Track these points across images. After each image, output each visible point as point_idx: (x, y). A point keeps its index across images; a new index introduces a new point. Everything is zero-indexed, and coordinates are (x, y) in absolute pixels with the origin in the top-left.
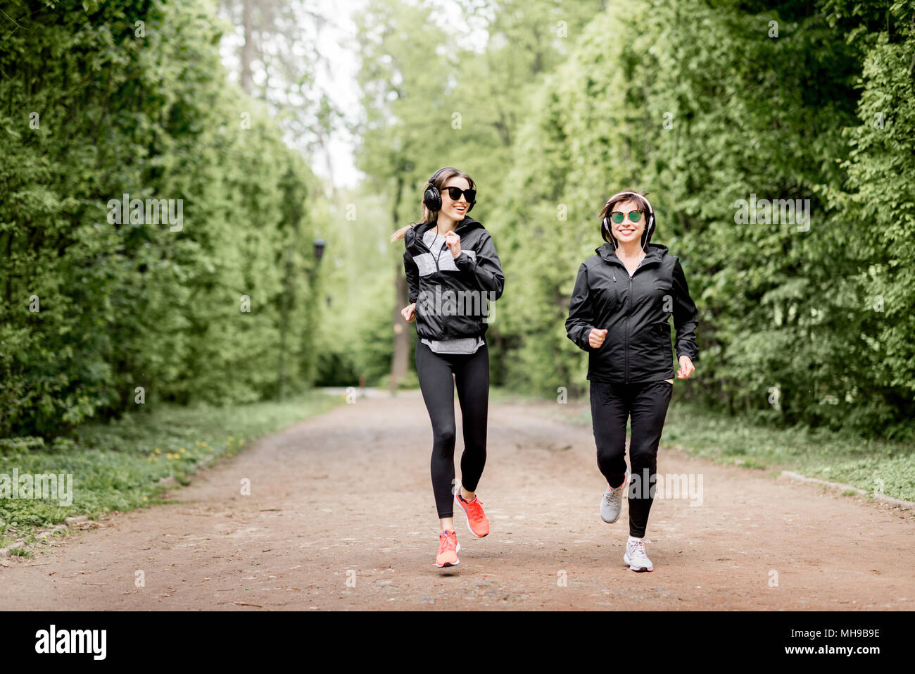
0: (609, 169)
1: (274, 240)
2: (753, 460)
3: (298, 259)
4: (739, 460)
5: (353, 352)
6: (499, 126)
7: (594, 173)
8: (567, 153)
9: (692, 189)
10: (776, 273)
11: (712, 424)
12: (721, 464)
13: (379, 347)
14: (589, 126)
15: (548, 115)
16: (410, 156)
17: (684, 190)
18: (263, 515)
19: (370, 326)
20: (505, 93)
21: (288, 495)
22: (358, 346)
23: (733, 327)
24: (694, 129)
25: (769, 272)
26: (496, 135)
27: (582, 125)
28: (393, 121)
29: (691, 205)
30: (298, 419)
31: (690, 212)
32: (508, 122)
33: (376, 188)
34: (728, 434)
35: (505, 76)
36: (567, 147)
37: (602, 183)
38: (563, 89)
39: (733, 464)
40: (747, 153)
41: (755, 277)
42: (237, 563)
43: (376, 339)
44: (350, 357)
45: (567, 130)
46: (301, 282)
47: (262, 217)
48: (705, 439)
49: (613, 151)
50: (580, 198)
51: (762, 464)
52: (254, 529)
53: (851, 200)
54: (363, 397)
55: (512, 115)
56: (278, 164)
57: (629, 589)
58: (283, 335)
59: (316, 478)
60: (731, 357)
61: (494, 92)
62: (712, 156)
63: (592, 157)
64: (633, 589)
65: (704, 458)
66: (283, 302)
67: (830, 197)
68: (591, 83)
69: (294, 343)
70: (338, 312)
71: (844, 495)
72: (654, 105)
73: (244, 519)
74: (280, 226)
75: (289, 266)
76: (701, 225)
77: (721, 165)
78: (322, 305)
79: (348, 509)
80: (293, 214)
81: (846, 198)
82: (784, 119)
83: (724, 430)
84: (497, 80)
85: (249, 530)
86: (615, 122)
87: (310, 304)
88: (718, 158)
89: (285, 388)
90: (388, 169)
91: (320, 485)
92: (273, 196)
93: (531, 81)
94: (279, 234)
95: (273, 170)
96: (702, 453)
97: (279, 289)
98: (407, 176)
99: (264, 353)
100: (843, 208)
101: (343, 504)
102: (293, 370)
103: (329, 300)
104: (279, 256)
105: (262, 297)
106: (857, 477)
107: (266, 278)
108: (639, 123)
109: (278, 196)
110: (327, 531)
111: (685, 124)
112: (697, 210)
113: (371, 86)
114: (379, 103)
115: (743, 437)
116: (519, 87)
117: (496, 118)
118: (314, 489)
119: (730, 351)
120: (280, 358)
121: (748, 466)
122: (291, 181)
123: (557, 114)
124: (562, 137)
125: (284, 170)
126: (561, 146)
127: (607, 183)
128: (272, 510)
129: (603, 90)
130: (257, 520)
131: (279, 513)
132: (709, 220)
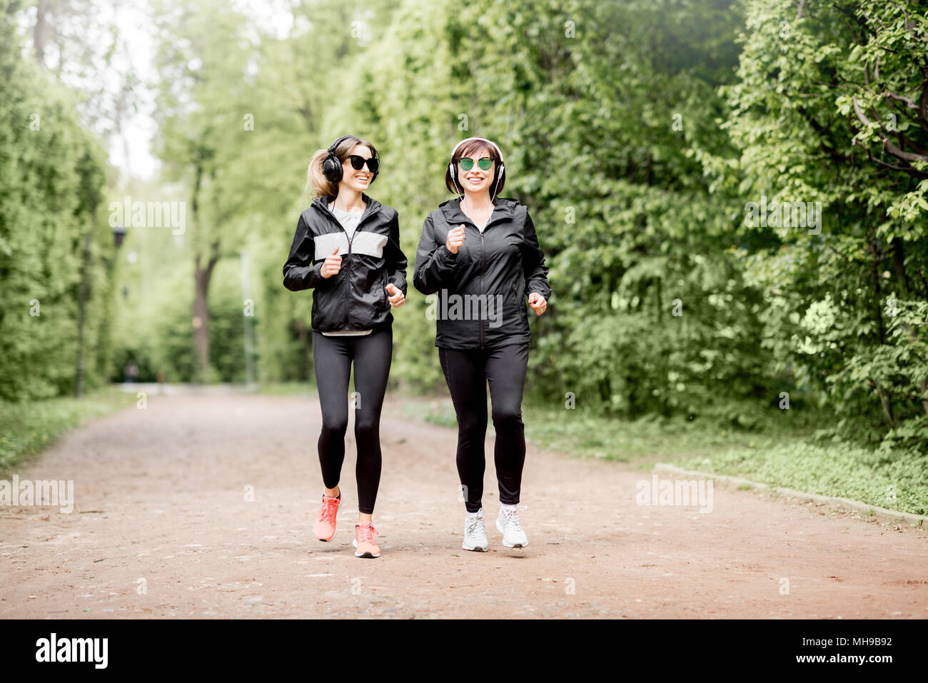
0: (430, 150)
1: (71, 226)
2: (616, 453)
3: (95, 249)
4: (599, 453)
5: (148, 348)
6: (305, 112)
7: (415, 154)
8: (382, 135)
9: (528, 166)
10: (631, 251)
11: (552, 415)
12: (578, 457)
13: (177, 341)
14: (407, 106)
15: (361, 96)
16: (210, 143)
17: (520, 166)
18: (85, 518)
19: (167, 320)
20: (310, 78)
21: (105, 494)
22: (155, 341)
23: (580, 312)
24: (532, 102)
25: (623, 251)
26: (299, 121)
27: (399, 104)
28: (193, 108)
29: (528, 182)
30: (99, 415)
31: (527, 189)
32: (314, 109)
33: (175, 177)
34: (574, 426)
35: (311, 60)
36: (382, 129)
37: (423, 164)
38: (379, 67)
39: (592, 456)
40: (596, 123)
41: (606, 256)
42: (64, 576)
43: (172, 333)
44: (146, 352)
45: (382, 110)
46: (98, 273)
47: (59, 202)
48: (551, 431)
49: (434, 131)
50: (397, 181)
51: (623, 456)
52: (78, 535)
53: (728, 166)
54: (161, 394)
55: (318, 100)
56: (75, 147)
57: (557, 605)
58: (80, 327)
59: (134, 476)
60: (575, 344)
61: (299, 77)
62: (552, 130)
63: (410, 138)
64: (560, 603)
65: (554, 450)
66: (81, 293)
67: (705, 163)
68: (409, 61)
69: (92, 336)
70: (132, 307)
71: (740, 489)
72: (483, 79)
73: (63, 522)
74: (77, 212)
75: (86, 255)
76: (540, 203)
77: (562, 139)
78: (118, 297)
79: (181, 510)
80: (90, 201)
81: (722, 163)
82: (638, 86)
83: (567, 421)
84: (302, 65)
85: (71, 535)
86: (436, 99)
87: (107, 296)
88: (559, 131)
89: (82, 384)
90: (187, 158)
91: (140, 483)
92: (69, 180)
93: (338, 65)
94: (76, 222)
95: (70, 152)
96: (553, 445)
97: (76, 278)
98: (206, 165)
99: (61, 346)
100: (718, 175)
101: (174, 505)
102: (89, 364)
103: (125, 293)
104: (75, 244)
105: (59, 285)
106: (747, 470)
107: (64, 267)
108: (465, 99)
109: (75, 179)
110: (164, 535)
111: (521, 97)
112: (535, 188)
113: (169, 71)
114: (176, 88)
115: (591, 429)
116: (324, 72)
117: (301, 104)
118: (134, 488)
119: (572, 338)
120: (79, 352)
121: (609, 459)
122: (88, 166)
123: (371, 94)
124: (376, 119)
125: (81, 153)
126: (375, 128)
127: (428, 164)
128: (94, 512)
129: (424, 66)
130: (79, 523)
131: (104, 515)
132: (551, 197)
